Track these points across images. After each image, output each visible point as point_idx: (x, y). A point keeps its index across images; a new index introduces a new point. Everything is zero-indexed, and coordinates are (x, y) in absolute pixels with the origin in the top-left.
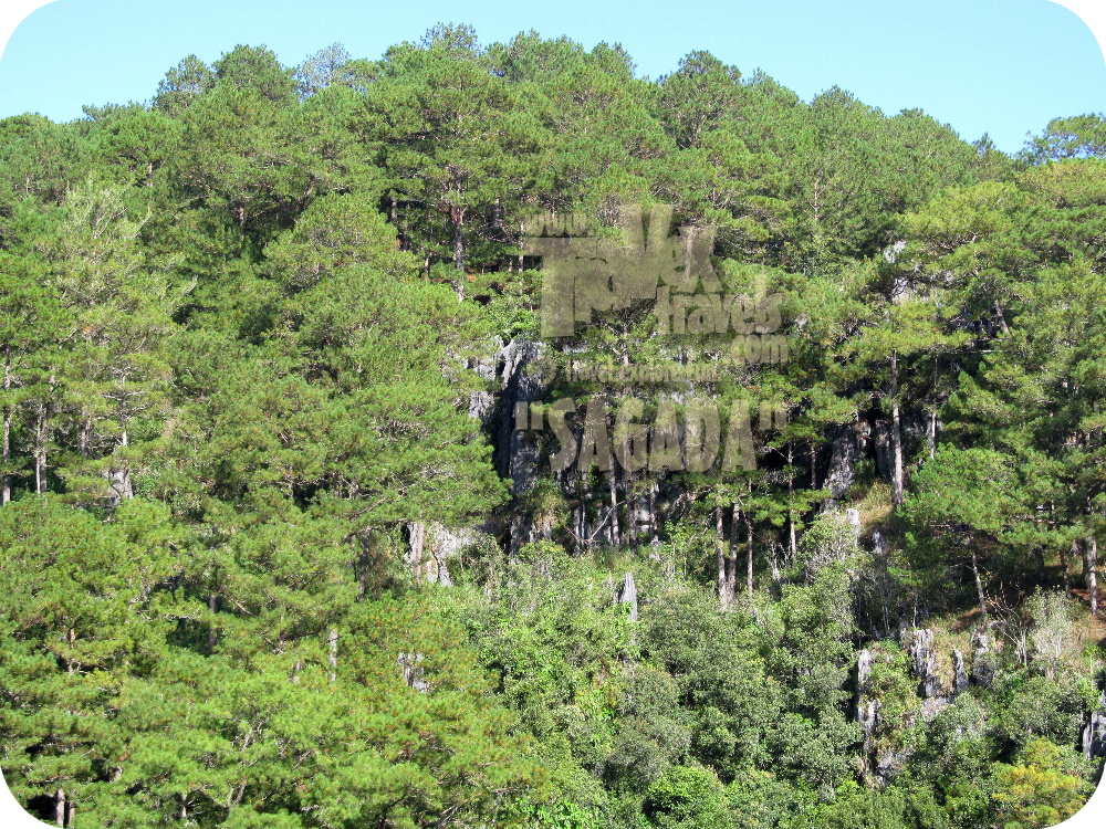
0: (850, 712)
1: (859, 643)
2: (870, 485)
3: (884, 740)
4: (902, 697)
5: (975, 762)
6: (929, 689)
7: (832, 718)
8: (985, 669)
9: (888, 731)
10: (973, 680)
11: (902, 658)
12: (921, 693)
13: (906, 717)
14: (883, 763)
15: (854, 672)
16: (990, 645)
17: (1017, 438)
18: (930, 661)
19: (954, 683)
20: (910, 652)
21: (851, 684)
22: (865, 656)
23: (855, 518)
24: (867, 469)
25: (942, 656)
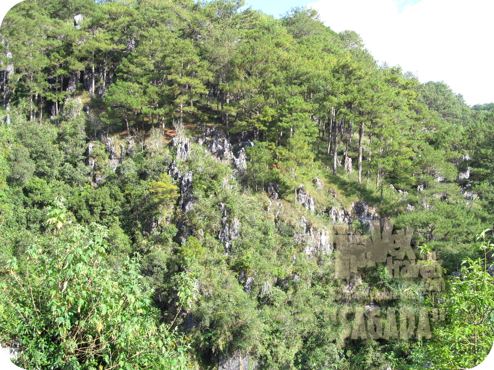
0: (86, 162)
1: (87, 141)
2: (83, 91)
3: (99, 172)
4: (104, 159)
5: (134, 180)
6: (113, 157)
7: (81, 165)
8: (131, 151)
9: (100, 169)
10: (127, 154)
11: (104, 147)
12: (110, 158)
13: (105, 165)
14: (97, 179)
15: (87, 150)
16: (132, 144)
17: (143, 80)
18: (113, 148)
19: (121, 155)
20: (106, 145)
21: (86, 154)
22: (91, 145)
23: (80, 101)
24: (81, 86)
25: (118, 147)
